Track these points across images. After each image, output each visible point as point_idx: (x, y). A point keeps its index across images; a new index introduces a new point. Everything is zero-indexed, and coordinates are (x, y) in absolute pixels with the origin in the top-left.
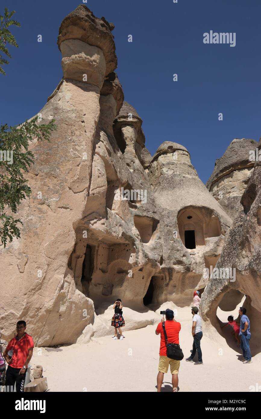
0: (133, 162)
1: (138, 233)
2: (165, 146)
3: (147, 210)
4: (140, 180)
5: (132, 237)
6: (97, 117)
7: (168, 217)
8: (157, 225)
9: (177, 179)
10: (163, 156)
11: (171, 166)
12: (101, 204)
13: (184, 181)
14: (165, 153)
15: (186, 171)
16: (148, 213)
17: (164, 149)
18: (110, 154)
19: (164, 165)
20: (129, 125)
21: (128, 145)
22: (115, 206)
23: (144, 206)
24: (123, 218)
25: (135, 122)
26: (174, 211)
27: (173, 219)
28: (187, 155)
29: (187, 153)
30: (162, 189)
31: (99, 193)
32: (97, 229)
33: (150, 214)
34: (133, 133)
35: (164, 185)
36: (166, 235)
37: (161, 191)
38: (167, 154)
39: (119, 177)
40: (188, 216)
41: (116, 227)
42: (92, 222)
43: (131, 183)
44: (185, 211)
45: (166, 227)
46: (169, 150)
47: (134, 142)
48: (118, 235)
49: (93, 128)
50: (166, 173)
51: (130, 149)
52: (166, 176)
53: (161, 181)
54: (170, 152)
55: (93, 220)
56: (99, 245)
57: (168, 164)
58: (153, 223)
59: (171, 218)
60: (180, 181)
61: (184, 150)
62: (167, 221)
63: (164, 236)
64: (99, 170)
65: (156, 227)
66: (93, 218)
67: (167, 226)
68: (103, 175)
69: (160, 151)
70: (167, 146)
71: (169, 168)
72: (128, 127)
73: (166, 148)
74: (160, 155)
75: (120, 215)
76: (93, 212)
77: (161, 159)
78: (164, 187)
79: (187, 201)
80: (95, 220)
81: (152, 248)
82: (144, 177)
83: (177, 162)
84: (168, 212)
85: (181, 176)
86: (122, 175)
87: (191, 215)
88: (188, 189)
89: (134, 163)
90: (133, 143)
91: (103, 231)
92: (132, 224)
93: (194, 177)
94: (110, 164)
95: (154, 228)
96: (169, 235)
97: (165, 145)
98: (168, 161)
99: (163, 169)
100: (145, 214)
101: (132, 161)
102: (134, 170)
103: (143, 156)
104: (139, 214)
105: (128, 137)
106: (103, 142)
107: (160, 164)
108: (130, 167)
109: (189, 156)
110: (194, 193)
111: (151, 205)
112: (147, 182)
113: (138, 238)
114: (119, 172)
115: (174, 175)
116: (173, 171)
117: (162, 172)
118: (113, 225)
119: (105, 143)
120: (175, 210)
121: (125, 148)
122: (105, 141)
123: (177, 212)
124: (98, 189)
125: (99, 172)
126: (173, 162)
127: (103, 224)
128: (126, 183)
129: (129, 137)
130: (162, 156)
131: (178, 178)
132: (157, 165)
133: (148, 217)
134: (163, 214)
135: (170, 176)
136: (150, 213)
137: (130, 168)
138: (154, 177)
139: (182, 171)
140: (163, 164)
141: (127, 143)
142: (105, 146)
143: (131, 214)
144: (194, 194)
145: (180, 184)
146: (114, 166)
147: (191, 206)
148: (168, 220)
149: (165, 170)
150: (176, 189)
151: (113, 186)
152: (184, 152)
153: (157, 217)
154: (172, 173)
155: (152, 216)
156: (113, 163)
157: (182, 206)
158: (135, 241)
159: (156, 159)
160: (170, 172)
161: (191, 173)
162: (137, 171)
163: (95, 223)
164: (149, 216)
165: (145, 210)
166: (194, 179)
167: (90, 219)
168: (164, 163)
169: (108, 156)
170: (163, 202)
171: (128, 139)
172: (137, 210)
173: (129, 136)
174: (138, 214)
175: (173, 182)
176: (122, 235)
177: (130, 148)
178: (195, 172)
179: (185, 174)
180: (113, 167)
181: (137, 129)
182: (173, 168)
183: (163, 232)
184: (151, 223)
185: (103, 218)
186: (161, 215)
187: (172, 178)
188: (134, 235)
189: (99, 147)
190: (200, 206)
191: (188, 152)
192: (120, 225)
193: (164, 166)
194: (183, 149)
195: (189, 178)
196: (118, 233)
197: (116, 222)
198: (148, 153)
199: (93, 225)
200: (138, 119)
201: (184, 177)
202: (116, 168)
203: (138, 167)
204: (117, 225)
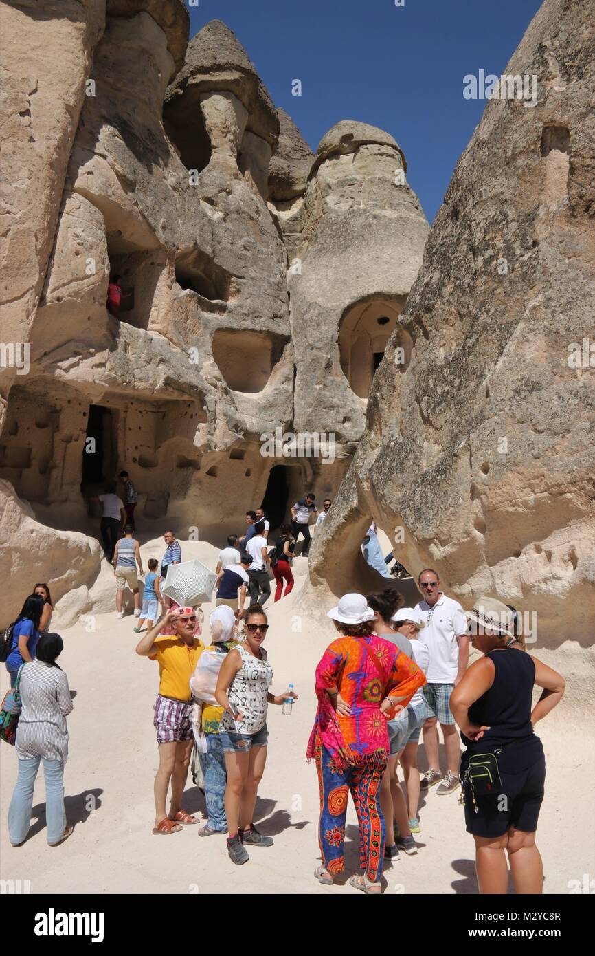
0: (225, 190)
1: (217, 373)
2: (333, 137)
3: (254, 312)
4: (242, 237)
5: (195, 387)
6: (74, 93)
7: (318, 325)
8: (284, 346)
9: (358, 222)
10: (331, 162)
11: (348, 189)
12: (89, 318)
13: (374, 227)
14: (335, 153)
15: (385, 200)
16: (257, 321)
17: (330, 146)
18: (128, 185)
19: (330, 187)
20: (217, 91)
21: (215, 147)
22: (156, 312)
23: (245, 304)
24: (176, 340)
25: (235, 81)
26: (334, 310)
27: (327, 331)
28: (392, 156)
29: (390, 151)
30: (320, 251)
31: (76, 294)
32: (79, 380)
33: (263, 324)
34: (232, 113)
35: (325, 242)
36: (308, 371)
37: (315, 257)
38: (339, 158)
39: (162, 242)
40: (379, 316)
41: (149, 366)
42: (65, 364)
43: (208, 250)
44: (368, 307)
45: (309, 351)
46: (346, 145)
47: (232, 137)
48: (152, 385)
49: (59, 125)
50: (336, 207)
51: (220, 156)
52: (333, 216)
53: (320, 231)
54: (348, 151)
55: (67, 359)
56: (127, 407)
57: (341, 183)
58: (274, 343)
59: (324, 328)
60: (364, 227)
61: (382, 144)
62: (313, 335)
63: (302, 372)
64: (77, 236)
65: (281, 352)
66: (68, 355)
67: (312, 349)
68: (90, 248)
69: (323, 149)
70: (340, 136)
71: (342, 196)
72: (215, 97)
73: (337, 142)
74: (320, 161)
75: (167, 335)
76: (70, 340)
77: (326, 171)
78: (325, 245)
79: (369, 282)
80: (73, 360)
81: (264, 405)
82: (258, 228)
83: (362, 176)
84: (320, 314)
85: (368, 214)
86: (175, 233)
87: (386, 315)
88: (381, 247)
89: (229, 193)
90: (230, 141)
91: (97, 382)
92: (205, 352)
93: (404, 214)
94: (130, 213)
95: (276, 356)
96: (315, 369)
97: (336, 131)
98: (340, 176)
99: (327, 198)
100: (246, 324)
101: (223, 190)
102: (226, 214)
103: (289, 166)
104: (229, 325)
105: (215, 125)
106: (104, 157)
107: (322, 186)
108: (216, 206)
109: (398, 156)
110: (393, 258)
111: (271, 298)
112: (267, 239)
113: (215, 386)
114: (164, 228)
115: (352, 213)
116: (350, 201)
117: (325, 206)
118: (136, 362)
119: (110, 158)
120: (337, 306)
121: (210, 155)
122: (109, 152)
123: (340, 312)
124: (73, 284)
125: (79, 241)
126: (354, 176)
127: (102, 365)
128: (192, 252)
129: (220, 125)
130: (328, 162)
131: (361, 221)
132: (316, 189)
133: (252, 330)
134: (307, 317)
135: (343, 217)
136: (262, 319)
137: (216, 208)
138: (311, 219)
139: (374, 200)
140: (328, 184)
141: (213, 143)
142: (112, 166)
143: (206, 327)
144: (392, 260)
145: (363, 236)
146: (143, 215)
147: (378, 295)
148: (316, 333)
149: (331, 200)
150: (350, 250)
151: (153, 264)
152: (384, 149)
153: (281, 328)
154: (348, 207)
155: (268, 327)
156: (141, 207)
157: (355, 295)
158: (205, 395)
159: (315, 170)
160: (344, 206)
161: (399, 204)
162: (235, 216)
163: (76, 364)
164: (258, 328)
165: (248, 315)
166: (404, 220)
167: (58, 358)
168: (332, 181)
169: (121, 192)
170: (312, 287)
171: (215, 131)
172: (225, 314)
173: (219, 121)
174: (226, 324)
175: (346, 231)
176: (165, 384)
177: (223, 156)
178: (411, 200)
179: (383, 208)
180: (140, 218)
181: (245, 99)
182: (352, 195)
183: (302, 363)
184: (269, 344)
185: (100, 349)
186: (303, 319)
187: (346, 220)
188: (206, 380)
189: (90, 173)
190: (400, 293)
191: (394, 147)
192: (162, 361)
193: (330, 191)
194: (379, 141)
195: (390, 219)
196: (151, 382)
197: (147, 354)
198: (305, 154)
199: (67, 370)
200: (243, 70)
201: (375, 217)
202: (150, 220)
203: (241, 203)
204: (149, 363)
